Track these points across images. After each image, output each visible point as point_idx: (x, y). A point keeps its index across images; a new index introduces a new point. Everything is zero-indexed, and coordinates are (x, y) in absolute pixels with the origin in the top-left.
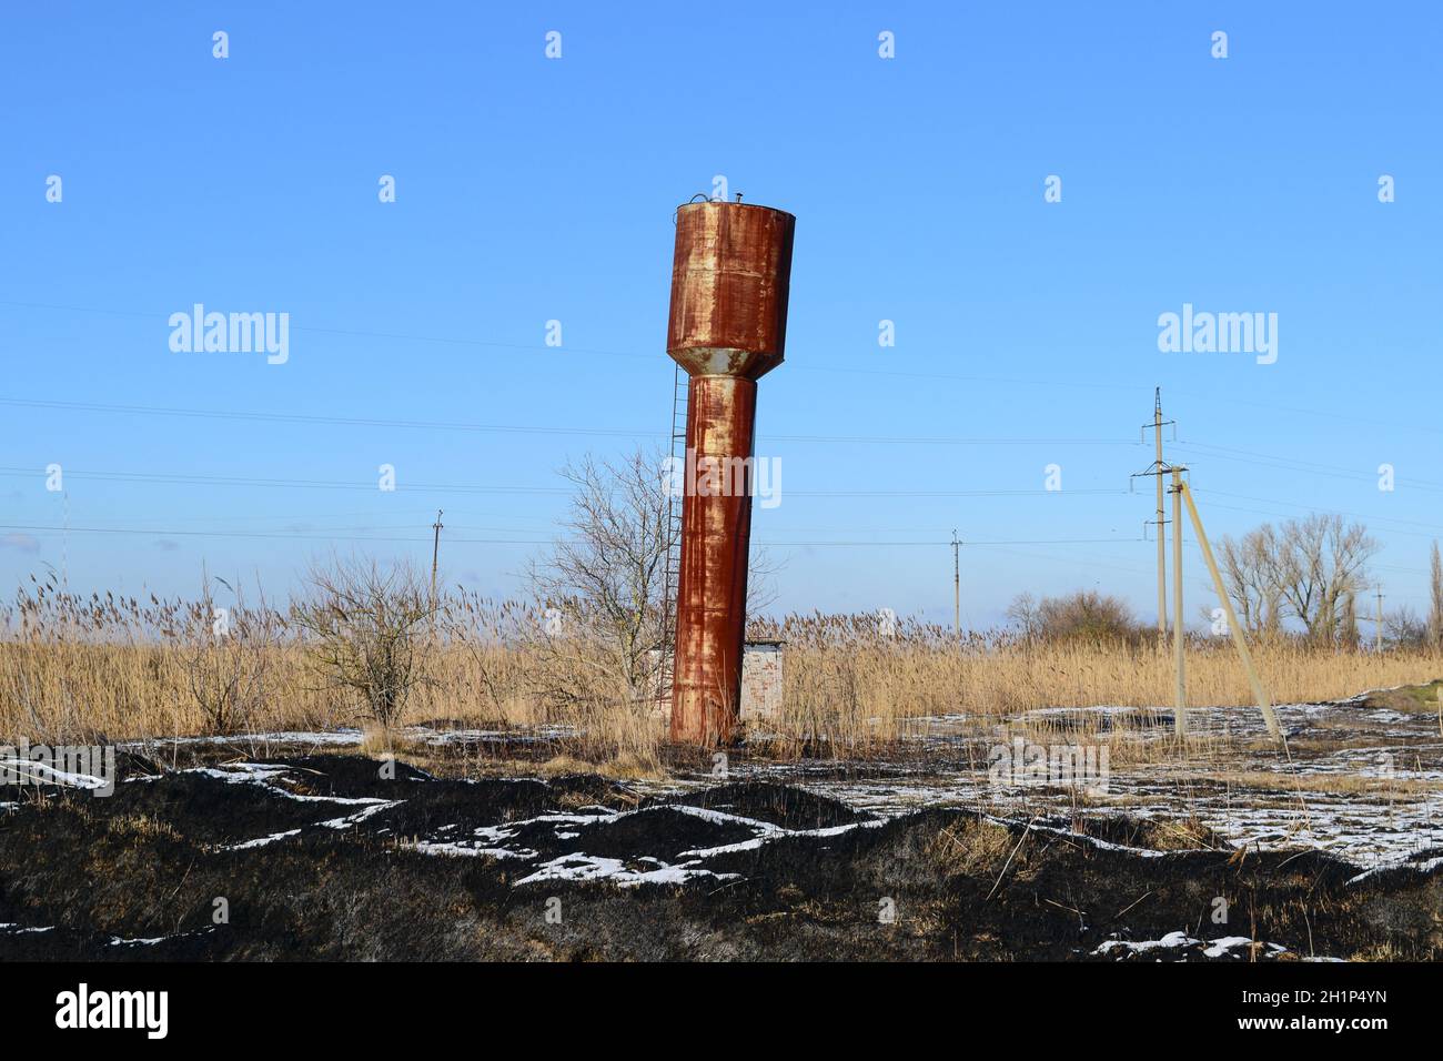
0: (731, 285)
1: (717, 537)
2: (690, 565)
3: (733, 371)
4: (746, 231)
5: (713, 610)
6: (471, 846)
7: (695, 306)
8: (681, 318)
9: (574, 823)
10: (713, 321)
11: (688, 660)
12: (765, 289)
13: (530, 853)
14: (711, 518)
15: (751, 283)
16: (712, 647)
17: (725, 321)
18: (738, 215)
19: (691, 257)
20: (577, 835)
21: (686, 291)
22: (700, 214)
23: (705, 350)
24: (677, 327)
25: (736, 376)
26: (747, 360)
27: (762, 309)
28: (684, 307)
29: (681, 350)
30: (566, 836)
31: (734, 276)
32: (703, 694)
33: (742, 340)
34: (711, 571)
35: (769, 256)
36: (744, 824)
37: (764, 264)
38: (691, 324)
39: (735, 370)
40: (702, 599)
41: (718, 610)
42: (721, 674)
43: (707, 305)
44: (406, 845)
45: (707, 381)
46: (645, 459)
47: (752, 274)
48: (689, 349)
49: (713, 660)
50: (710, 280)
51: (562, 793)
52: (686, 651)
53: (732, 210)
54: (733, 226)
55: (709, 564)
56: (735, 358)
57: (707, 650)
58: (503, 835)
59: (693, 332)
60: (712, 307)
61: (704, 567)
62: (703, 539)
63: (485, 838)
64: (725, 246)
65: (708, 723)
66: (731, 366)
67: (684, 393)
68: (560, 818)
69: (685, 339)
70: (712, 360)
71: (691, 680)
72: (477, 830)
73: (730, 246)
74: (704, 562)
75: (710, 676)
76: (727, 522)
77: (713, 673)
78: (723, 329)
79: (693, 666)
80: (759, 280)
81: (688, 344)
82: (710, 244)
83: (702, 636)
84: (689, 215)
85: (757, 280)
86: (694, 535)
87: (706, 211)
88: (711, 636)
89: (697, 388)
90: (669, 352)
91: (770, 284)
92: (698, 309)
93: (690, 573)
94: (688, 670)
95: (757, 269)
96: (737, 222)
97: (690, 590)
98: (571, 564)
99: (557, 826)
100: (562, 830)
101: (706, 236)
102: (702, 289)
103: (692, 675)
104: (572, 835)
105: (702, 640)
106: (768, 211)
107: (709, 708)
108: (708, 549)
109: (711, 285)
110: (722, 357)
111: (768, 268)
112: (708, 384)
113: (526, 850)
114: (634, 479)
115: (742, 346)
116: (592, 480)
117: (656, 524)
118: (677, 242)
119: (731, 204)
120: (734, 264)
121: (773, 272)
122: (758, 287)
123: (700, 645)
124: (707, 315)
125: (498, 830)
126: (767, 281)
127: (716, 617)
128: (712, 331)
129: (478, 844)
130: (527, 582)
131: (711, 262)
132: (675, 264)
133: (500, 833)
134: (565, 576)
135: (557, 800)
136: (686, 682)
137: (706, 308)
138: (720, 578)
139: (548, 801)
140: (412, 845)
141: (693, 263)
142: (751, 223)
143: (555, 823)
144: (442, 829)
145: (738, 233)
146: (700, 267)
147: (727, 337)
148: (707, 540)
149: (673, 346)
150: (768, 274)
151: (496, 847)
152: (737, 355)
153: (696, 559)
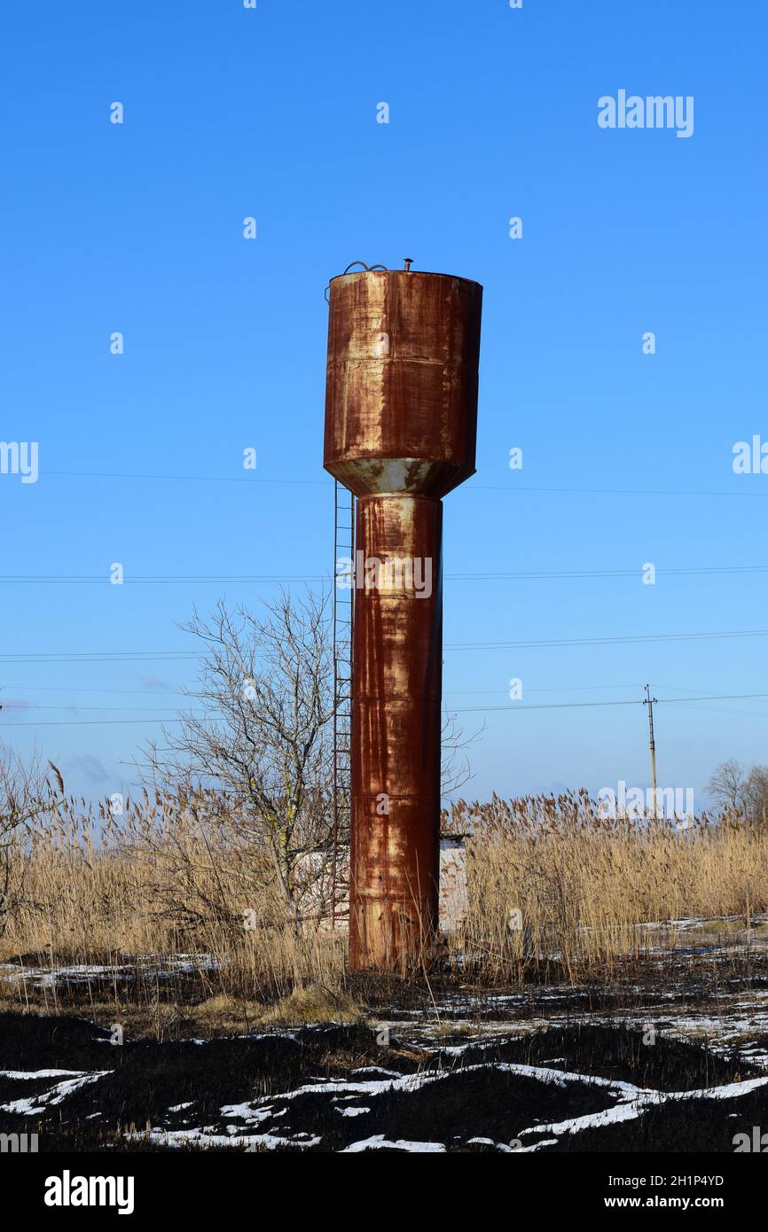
0: (405, 375)
1: (399, 703)
2: (367, 740)
3: (411, 488)
4: (421, 307)
5: (399, 798)
6: (223, 1132)
7: (359, 406)
8: (342, 424)
9: (355, 1093)
10: (383, 424)
11: (370, 864)
12: (449, 379)
13: (310, 1139)
14: (392, 679)
15: (431, 374)
16: (399, 845)
17: (397, 423)
18: (410, 286)
19: (352, 343)
20: (368, 1110)
21: (347, 386)
22: (361, 287)
23: (374, 462)
24: (337, 434)
25: (416, 495)
26: (429, 474)
27: (446, 406)
28: (346, 409)
29: (344, 463)
30: (352, 1112)
31: (408, 365)
32: (391, 906)
33: (423, 446)
34: (394, 747)
35: (452, 338)
36: (594, 1084)
37: (445, 348)
38: (356, 429)
39: (413, 487)
40: (384, 783)
41: (405, 797)
42: (414, 880)
43: (375, 405)
44: (134, 1135)
45: (379, 501)
46: (295, 607)
47: (432, 361)
48: (353, 460)
49: (402, 863)
50: (377, 372)
51: (321, 1052)
52: (366, 851)
53: (401, 279)
54: (404, 301)
55: (391, 738)
56: (413, 469)
57: (393, 850)
58: (262, 1115)
59: (359, 439)
60: (381, 406)
61: (385, 743)
62: (382, 706)
63: (239, 1121)
64: (395, 327)
65: (401, 943)
66: (409, 481)
67: (346, 519)
68: (331, 1087)
69: (347, 449)
70: (383, 474)
71: (375, 890)
72: (225, 1109)
73: (401, 325)
74: (384, 737)
75: (399, 882)
76: (412, 682)
77: (404, 879)
78: (398, 435)
79: (377, 871)
80: (440, 368)
81: (352, 454)
82: (376, 324)
83: (385, 831)
84: (346, 288)
85: (438, 369)
86: (370, 701)
87: (369, 282)
88: (397, 831)
89: (366, 511)
90: (326, 467)
91: (454, 373)
92: (363, 409)
93: (366, 750)
94: (370, 877)
95: (438, 355)
96: (409, 295)
97: (368, 773)
98: (204, 746)
99: (335, 1099)
100: (345, 1105)
101: (370, 315)
102: (367, 382)
103: (375, 882)
104: (361, 1110)
105: (386, 837)
106: (448, 279)
107: (403, 925)
108: (388, 719)
109: (379, 378)
110: (397, 470)
111: (451, 355)
112: (379, 504)
113: (302, 1134)
114: (281, 631)
115: (423, 455)
116: (227, 637)
117: (311, 690)
118: (331, 325)
119: (401, 272)
120: (408, 349)
121: (458, 358)
122: (439, 378)
123: (384, 844)
124: (376, 415)
125: (253, 1107)
126: (451, 369)
127: (404, 806)
128: (383, 437)
129: (232, 1129)
130: (147, 772)
131: (379, 347)
132: (329, 352)
133: (256, 1113)
134: (197, 761)
135: (318, 1061)
136: (367, 891)
137: (374, 408)
138: (405, 753)
139: (308, 1063)
140: (143, 1134)
141: (354, 350)
142: (428, 296)
143: (331, 1094)
144: (177, 1108)
145: (411, 309)
146: (365, 355)
147: (403, 444)
148: (388, 707)
149: (333, 459)
150: (452, 361)
151: (259, 1132)
152: (416, 466)
153: (374, 733)
